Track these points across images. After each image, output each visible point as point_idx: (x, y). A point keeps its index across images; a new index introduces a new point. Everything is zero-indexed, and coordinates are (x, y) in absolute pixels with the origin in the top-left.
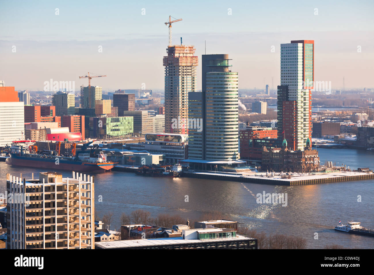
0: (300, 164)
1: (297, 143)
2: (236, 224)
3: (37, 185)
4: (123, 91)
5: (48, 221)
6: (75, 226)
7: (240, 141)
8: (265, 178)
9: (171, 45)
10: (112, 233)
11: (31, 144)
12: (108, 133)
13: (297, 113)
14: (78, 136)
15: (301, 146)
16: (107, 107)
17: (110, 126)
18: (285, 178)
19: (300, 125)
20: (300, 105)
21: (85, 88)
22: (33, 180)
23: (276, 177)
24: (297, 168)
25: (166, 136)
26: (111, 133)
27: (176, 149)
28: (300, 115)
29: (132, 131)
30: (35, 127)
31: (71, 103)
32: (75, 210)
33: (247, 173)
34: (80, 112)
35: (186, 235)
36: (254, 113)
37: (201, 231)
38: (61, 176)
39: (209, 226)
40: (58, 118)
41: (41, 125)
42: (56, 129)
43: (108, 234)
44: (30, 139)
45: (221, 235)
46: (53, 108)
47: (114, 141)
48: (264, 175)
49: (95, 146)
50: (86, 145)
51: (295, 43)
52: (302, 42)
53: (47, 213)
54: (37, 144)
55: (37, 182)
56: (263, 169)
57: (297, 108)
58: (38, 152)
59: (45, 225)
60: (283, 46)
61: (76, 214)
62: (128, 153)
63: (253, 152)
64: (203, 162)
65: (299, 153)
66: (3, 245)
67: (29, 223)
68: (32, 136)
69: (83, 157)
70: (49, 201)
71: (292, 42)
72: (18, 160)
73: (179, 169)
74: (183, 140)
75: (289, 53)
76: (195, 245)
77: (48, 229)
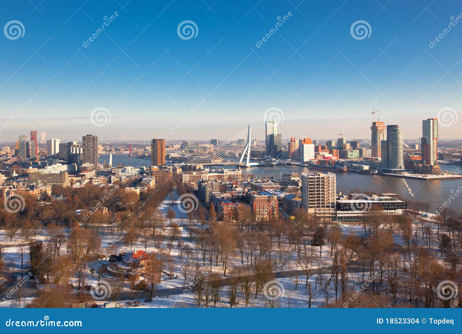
0: (432, 171)
1: (430, 162)
2: (398, 196)
3: (313, 177)
4: (356, 140)
5: (317, 191)
6: (328, 193)
7: (404, 161)
8: (416, 177)
9: (374, 122)
10: (345, 197)
11: (317, 160)
12: (348, 157)
13: (430, 150)
14: (336, 158)
15: (432, 163)
16: (348, 146)
17: (349, 153)
18: (424, 177)
19: (431, 155)
20: (431, 146)
21: (339, 139)
22: (312, 175)
23: (420, 176)
24: (431, 173)
25: (372, 158)
26: (350, 157)
27: (376, 163)
28: (432, 150)
29: (358, 156)
30: (319, 154)
31: (333, 144)
32: (328, 187)
33: (406, 174)
34: (337, 148)
35: (375, 199)
36: (413, 149)
37: (381, 198)
38: (323, 174)
39: (386, 196)
40: (328, 150)
41: (321, 153)
42: (327, 155)
43: (343, 197)
44: (317, 158)
45: (390, 200)
46: (326, 147)
47: (350, 160)
48: (415, 176)
49: (342, 162)
50: (339, 161)
51: (429, 120)
52: (433, 119)
53: (317, 188)
54: (319, 160)
55: (313, 176)
56: (414, 173)
57: (430, 147)
58: (319, 164)
59: (316, 193)
60: (424, 121)
61: (329, 189)
62: (356, 165)
63: (410, 165)
64: (387, 169)
65: (431, 166)
66: (300, 200)
67: (310, 191)
68: (318, 157)
69: (337, 166)
70: (318, 183)
71: (428, 119)
72: (311, 166)
73: (377, 172)
74: (379, 160)
75: (426, 124)
76: (379, 203)
77: (317, 194)
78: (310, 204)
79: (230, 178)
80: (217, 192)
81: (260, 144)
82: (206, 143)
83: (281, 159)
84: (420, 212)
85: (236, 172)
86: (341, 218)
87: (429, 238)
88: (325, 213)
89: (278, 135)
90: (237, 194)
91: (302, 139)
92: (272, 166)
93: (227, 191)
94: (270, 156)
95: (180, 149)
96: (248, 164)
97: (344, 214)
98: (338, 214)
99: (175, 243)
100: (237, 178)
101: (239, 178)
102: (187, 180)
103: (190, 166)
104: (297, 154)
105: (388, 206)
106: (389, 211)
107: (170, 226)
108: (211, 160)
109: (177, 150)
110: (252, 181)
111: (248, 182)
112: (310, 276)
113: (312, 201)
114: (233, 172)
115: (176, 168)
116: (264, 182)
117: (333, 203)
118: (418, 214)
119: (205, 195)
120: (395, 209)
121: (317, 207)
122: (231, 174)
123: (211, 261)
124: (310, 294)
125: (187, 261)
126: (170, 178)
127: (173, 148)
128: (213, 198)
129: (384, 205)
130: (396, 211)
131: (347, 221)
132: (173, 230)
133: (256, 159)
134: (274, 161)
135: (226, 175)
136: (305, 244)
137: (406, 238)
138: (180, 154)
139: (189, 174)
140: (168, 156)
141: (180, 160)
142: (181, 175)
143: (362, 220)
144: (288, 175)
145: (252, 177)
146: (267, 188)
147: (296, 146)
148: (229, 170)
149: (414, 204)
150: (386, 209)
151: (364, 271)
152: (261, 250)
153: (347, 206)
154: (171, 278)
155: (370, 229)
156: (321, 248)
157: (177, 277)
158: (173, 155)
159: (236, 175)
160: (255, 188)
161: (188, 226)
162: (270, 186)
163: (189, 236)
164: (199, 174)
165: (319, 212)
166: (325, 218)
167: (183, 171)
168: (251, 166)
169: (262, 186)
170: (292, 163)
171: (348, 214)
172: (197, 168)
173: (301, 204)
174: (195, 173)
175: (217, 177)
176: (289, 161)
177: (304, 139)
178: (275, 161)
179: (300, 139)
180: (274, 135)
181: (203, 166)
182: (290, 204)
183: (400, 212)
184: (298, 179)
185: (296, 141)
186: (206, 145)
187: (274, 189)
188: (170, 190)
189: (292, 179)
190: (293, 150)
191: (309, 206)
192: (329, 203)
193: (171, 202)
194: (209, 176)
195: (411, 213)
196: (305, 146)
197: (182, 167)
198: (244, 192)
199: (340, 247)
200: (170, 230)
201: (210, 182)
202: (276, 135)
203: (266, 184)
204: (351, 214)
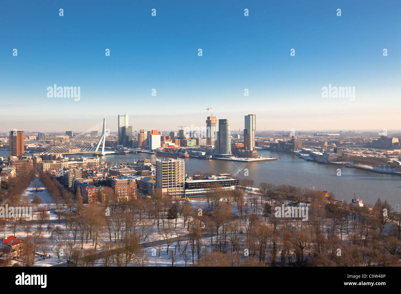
0: (251, 155)
1: (250, 148)
2: (231, 175)
5: (169, 174)
6: (178, 175)
7: (231, 148)
9: (209, 116)
10: (190, 178)
11: (163, 148)
14: (178, 146)
15: (252, 149)
16: (188, 136)
17: (188, 143)
18: (246, 160)
19: (251, 142)
20: (251, 136)
21: (180, 130)
22: (164, 160)
23: (243, 159)
25: (207, 146)
26: (189, 145)
27: (210, 150)
28: (251, 139)
29: (195, 144)
30: (164, 143)
31: (176, 135)
33: (234, 158)
34: (179, 138)
35: (214, 179)
36: (236, 139)
37: (219, 177)
38: (174, 159)
39: (222, 176)
40: (171, 140)
41: (166, 142)
42: (171, 144)
43: (189, 178)
45: (226, 179)
46: (170, 137)
47: (189, 148)
48: (239, 159)
49: (184, 149)
50: (181, 149)
52: (252, 115)
53: (169, 171)
55: (166, 161)
56: (239, 157)
57: (250, 137)
58: (165, 151)
60: (245, 116)
61: (179, 171)
62: (195, 152)
63: (236, 151)
64: (219, 154)
65: (251, 152)
66: (155, 182)
67: (163, 174)
68: (163, 146)
69: (180, 153)
70: (170, 167)
71: (248, 115)
72: (159, 154)
73: (211, 157)
74: (213, 147)
75: (248, 119)
76: (218, 182)
77: (169, 176)
78: (164, 185)
79: (89, 165)
80: (79, 178)
81: (112, 135)
82: (60, 134)
83: (132, 147)
84: (247, 187)
85: (94, 159)
86: (189, 195)
87: (256, 207)
88: (175, 192)
89: (129, 127)
90: (98, 179)
91: (151, 130)
92: (124, 154)
93: (89, 177)
94: (122, 146)
95: (36, 140)
96: (104, 153)
97: (191, 191)
98: (186, 192)
99: (45, 226)
100: (95, 165)
101: (97, 165)
102: (47, 168)
103: (50, 155)
104: (146, 143)
105: (224, 184)
106: (225, 188)
107: (38, 211)
108: (68, 150)
109: (32, 141)
110: (109, 167)
111: (106, 169)
112: (170, 244)
113: (165, 182)
114: (91, 160)
115: (36, 158)
116: (121, 168)
117: (182, 183)
118: (245, 189)
119: (68, 182)
120: (229, 186)
121: (170, 187)
122: (90, 162)
123: (82, 239)
124: (173, 259)
125: (57, 241)
126: (31, 167)
127: (29, 139)
128: (76, 184)
129: (221, 183)
130: (230, 187)
131: (193, 198)
132: (41, 214)
133: (109, 148)
134: (125, 150)
135: (85, 163)
136: (163, 218)
137: (240, 208)
138: (37, 144)
139: (50, 163)
140: (25, 147)
141: (39, 150)
142: (42, 164)
143: (206, 196)
144: (142, 161)
145: (109, 164)
146: (124, 173)
147: (145, 137)
148: (88, 158)
149: (243, 181)
150: (223, 186)
151: (212, 236)
152: (127, 226)
153: (193, 185)
154: (44, 259)
155: (212, 203)
156: (176, 220)
157: (50, 257)
158: (30, 146)
159: (94, 163)
160: (112, 173)
161: (54, 210)
162: (126, 171)
163: (58, 219)
164: (59, 163)
165: (171, 191)
166: (176, 196)
167: (42, 160)
168: (106, 155)
169: (120, 171)
170: (142, 151)
171: (194, 191)
172: (57, 157)
173: (155, 185)
174: (55, 162)
175: (78, 165)
176: (139, 149)
177: (152, 130)
178: (127, 150)
179: (149, 131)
180: (126, 127)
181: (63, 155)
182: (145, 186)
183: (233, 187)
184: (150, 164)
185: (145, 132)
186: (61, 137)
187: (130, 173)
188: (32, 178)
189: (145, 164)
190: (142, 140)
191: (163, 186)
192: (179, 183)
193: (35, 189)
194: (69, 164)
195: (240, 188)
196: (153, 136)
197: (42, 157)
198: (104, 177)
199: (192, 219)
200: (38, 214)
201: (72, 170)
202: (128, 127)
203: (122, 169)
204: (197, 191)
